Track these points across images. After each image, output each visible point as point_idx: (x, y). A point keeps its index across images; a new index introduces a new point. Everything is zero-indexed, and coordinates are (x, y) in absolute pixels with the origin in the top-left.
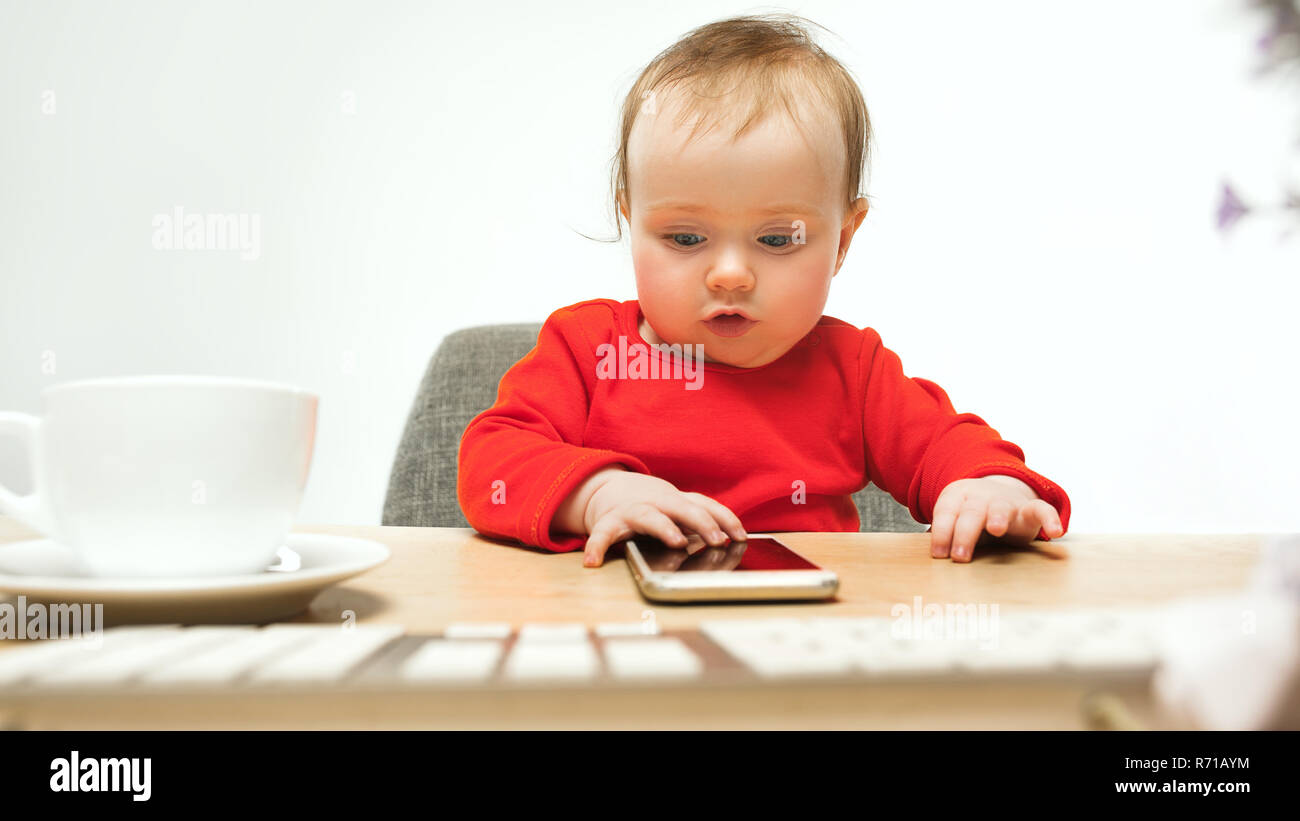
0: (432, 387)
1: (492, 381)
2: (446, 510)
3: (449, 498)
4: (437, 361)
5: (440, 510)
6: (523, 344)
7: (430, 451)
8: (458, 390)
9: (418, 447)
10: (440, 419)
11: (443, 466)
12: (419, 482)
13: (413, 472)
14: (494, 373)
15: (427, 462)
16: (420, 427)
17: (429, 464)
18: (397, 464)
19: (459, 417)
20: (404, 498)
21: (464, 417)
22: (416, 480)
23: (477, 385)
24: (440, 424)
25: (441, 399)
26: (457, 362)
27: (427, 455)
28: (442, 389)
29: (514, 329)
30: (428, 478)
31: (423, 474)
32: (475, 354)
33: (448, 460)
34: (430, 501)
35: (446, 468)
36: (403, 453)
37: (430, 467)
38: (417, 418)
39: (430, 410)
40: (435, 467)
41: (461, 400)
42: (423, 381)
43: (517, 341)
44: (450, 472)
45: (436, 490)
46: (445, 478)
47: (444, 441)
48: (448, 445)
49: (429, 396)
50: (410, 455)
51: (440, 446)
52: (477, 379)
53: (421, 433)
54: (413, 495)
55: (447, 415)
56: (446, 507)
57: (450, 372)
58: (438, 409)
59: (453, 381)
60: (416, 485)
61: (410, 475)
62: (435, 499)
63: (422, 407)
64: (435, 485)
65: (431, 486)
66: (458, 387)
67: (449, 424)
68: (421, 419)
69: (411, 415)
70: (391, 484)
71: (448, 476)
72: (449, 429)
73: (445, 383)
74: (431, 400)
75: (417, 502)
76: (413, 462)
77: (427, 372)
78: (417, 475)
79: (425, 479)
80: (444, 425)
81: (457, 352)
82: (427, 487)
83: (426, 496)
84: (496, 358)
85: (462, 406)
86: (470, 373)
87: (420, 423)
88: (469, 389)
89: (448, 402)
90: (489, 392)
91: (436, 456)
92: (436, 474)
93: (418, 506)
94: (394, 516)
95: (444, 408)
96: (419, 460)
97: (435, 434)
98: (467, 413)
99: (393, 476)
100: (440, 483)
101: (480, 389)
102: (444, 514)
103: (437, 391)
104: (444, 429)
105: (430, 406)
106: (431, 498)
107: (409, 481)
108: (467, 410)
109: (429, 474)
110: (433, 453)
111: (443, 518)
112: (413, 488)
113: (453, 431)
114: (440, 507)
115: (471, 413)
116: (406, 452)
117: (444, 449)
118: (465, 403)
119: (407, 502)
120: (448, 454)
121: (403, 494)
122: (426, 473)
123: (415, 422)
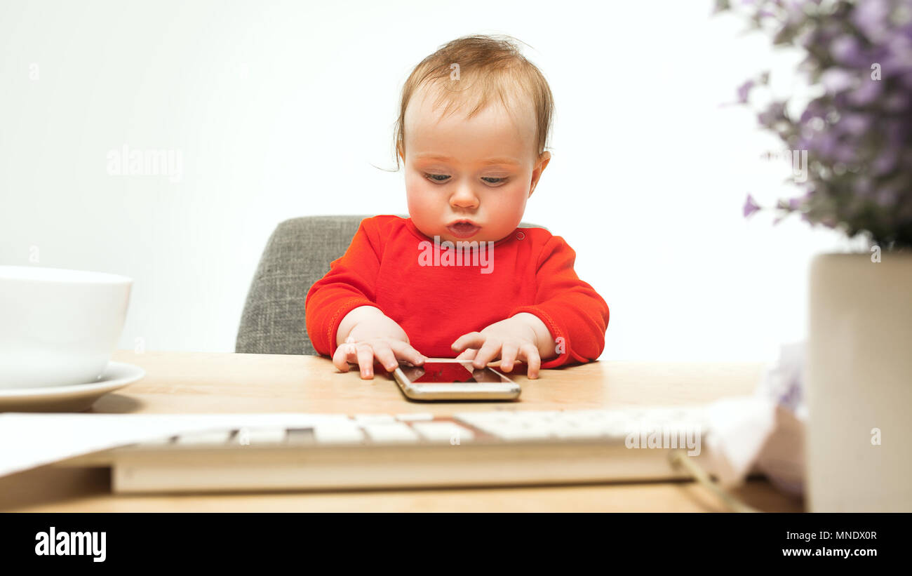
0: (270, 258)
1: (310, 254)
2: (280, 340)
3: (281, 332)
4: (274, 240)
5: (275, 340)
6: (332, 230)
7: (269, 300)
8: (288, 260)
9: (261, 298)
10: (276, 279)
11: (277, 310)
12: (261, 322)
13: (257, 315)
14: (312, 249)
15: (267, 307)
16: (261, 285)
17: (268, 309)
18: (246, 309)
19: (289, 278)
20: (251, 331)
21: (292, 278)
22: (259, 320)
23: (301, 257)
24: (275, 282)
25: (276, 265)
26: (288, 241)
27: (266, 303)
28: (277, 259)
29: (325, 220)
30: (268, 319)
31: (264, 316)
32: (299, 236)
33: (281, 307)
34: (268, 334)
35: (280, 313)
36: (250, 301)
37: (269, 311)
38: (260, 278)
39: (268, 273)
40: (272, 311)
41: (290, 267)
42: (264, 254)
43: (328, 228)
44: (282, 315)
45: (273, 326)
46: (279, 319)
47: (278, 294)
48: (281, 297)
49: (267, 264)
50: (255, 303)
51: (276, 297)
52: (301, 253)
53: (263, 289)
54: (257, 330)
55: (282, 276)
56: (279, 338)
57: (283, 247)
58: (274, 273)
59: (284, 254)
60: (259, 323)
61: (255, 316)
62: (272, 333)
63: (263, 271)
64: (272, 323)
65: (269, 323)
66: (288, 258)
67: (281, 283)
68: (262, 279)
69: (256, 276)
70: (242, 322)
71: (280, 318)
72: (281, 286)
73: (279, 255)
74: (270, 266)
75: (260, 335)
76: (257, 308)
77: (266, 247)
78: (260, 317)
79: (266, 319)
80: (278, 283)
81: (287, 234)
82: (267, 325)
83: (266, 331)
84: (313, 238)
85: (291, 271)
86: (296, 249)
87: (263, 281)
88: (296, 260)
89: (281, 268)
90: (309, 262)
91: (273, 304)
92: (273, 316)
93: (260, 337)
94: (245, 344)
95: (278, 272)
96: (261, 306)
97: (272, 289)
98: (293, 276)
99: (243, 317)
100: (275, 322)
101: (302, 259)
102: (278, 343)
103: (274, 260)
104: (279, 287)
105: (269, 271)
106: (269, 332)
107: (254, 320)
108: (294, 273)
109: (268, 316)
110: (270, 302)
111: (277, 345)
112: (257, 325)
113: (285, 287)
114: (275, 338)
115: (296, 276)
116: (253, 301)
117: (278, 300)
118: (292, 269)
119: (253, 334)
120: (280, 303)
121: (251, 329)
122: (266, 315)
123: (258, 281)
